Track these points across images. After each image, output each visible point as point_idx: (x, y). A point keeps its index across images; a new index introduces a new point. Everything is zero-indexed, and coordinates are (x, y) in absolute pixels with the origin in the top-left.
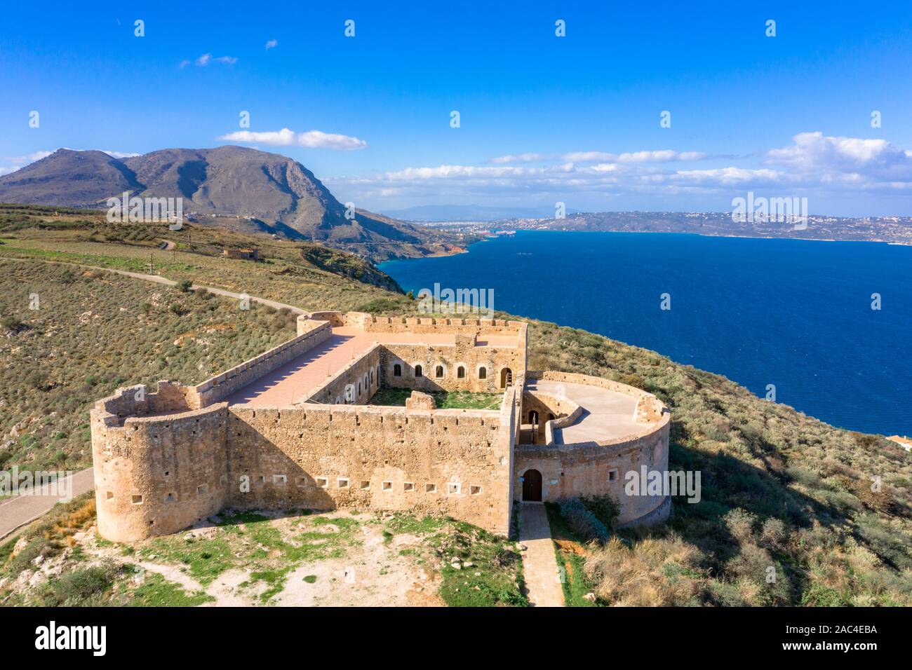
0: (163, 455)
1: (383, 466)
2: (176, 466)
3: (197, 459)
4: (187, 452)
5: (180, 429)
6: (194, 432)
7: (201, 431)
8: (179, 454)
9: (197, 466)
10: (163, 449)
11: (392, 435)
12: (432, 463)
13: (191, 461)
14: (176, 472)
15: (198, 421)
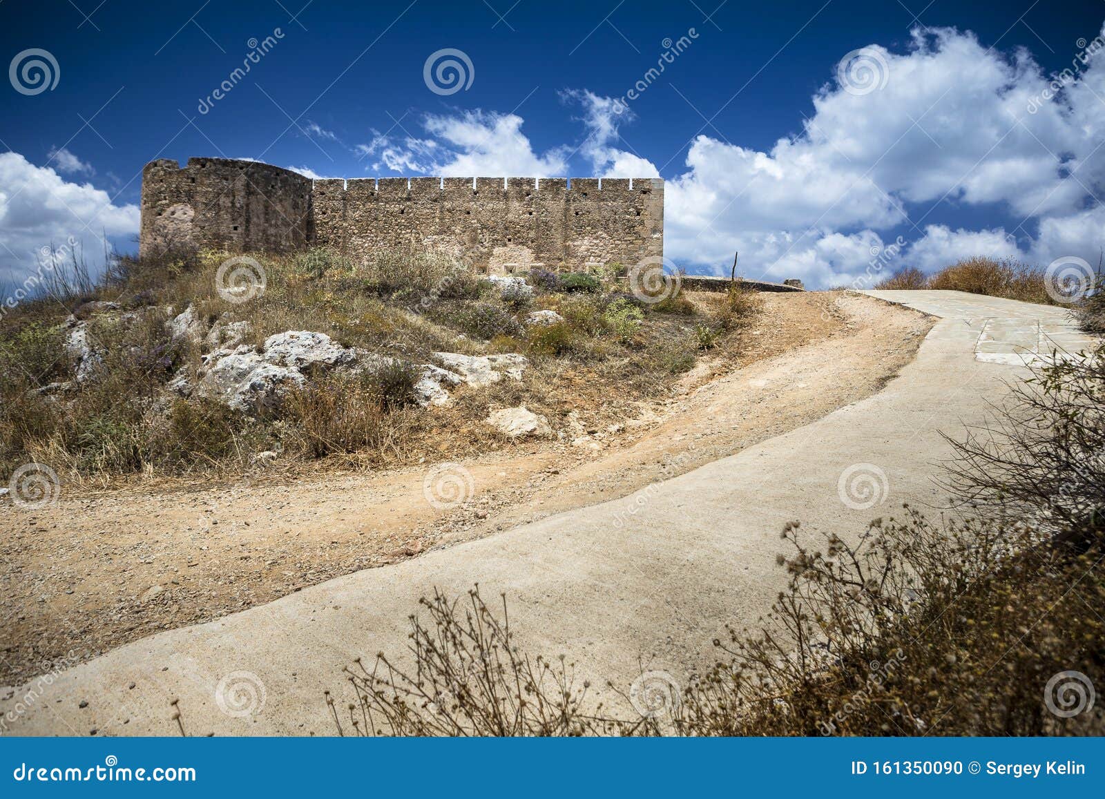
0: (233, 203)
1: (505, 245)
2: (248, 221)
3: (273, 222)
4: (262, 207)
5: (256, 175)
6: (273, 187)
7: (281, 188)
8: (253, 207)
9: (272, 231)
10: (234, 196)
11: (517, 204)
12: (566, 238)
13: (267, 221)
14: (247, 229)
15: (278, 174)
